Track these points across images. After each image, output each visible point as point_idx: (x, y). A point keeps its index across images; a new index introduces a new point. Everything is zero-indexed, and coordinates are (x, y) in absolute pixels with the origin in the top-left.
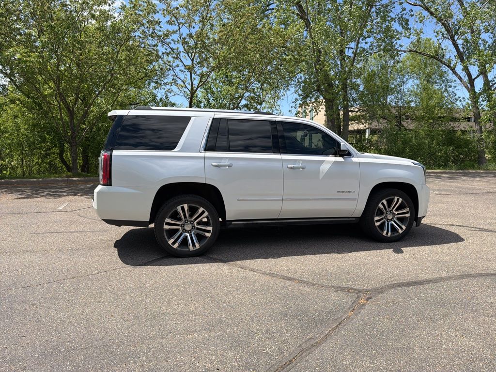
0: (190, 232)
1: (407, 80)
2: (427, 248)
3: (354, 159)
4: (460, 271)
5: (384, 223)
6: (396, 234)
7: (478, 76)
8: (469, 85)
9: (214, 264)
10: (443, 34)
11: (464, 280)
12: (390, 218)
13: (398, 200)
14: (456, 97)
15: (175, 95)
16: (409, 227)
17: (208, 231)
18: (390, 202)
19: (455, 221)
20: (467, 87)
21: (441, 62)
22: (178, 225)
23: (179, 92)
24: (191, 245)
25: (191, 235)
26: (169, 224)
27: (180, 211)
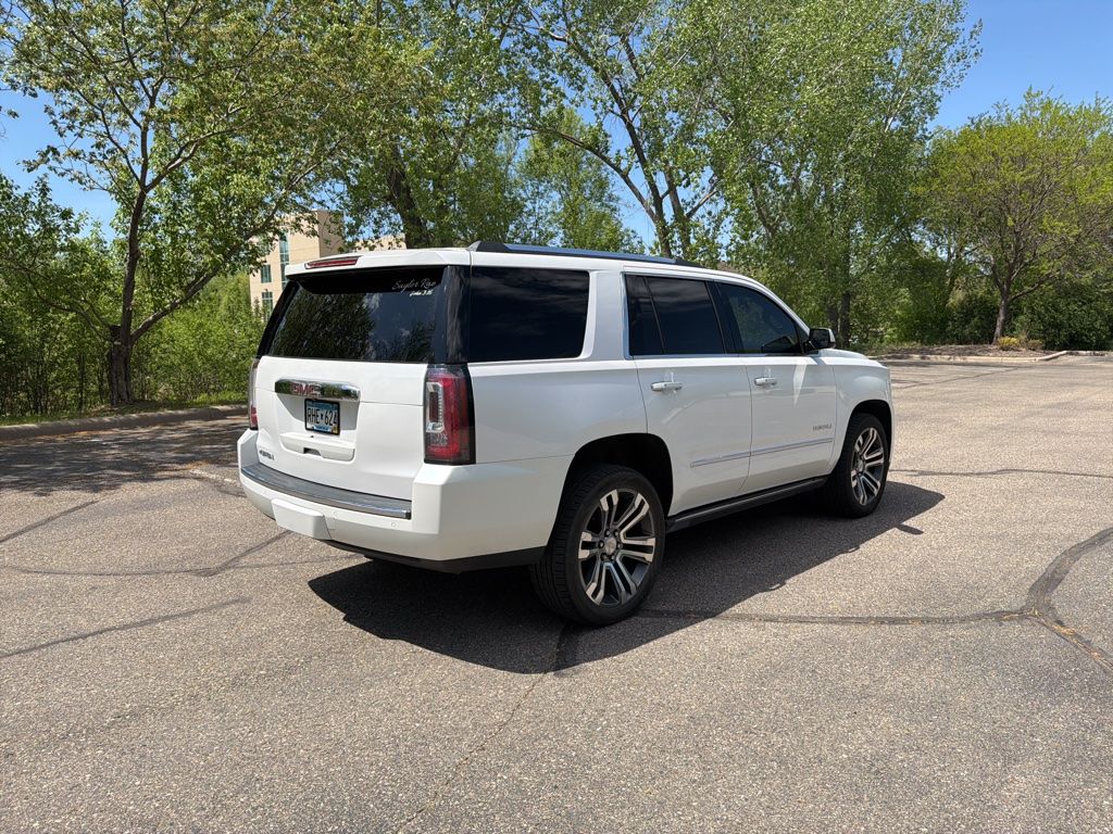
0: (613, 558)
3: (826, 361)
5: (858, 479)
6: (872, 498)
7: (667, 193)
10: (606, 103)
12: (861, 470)
13: (873, 434)
16: (883, 484)
17: (648, 549)
21: (604, 158)
22: (595, 545)
24: (623, 589)
25: (616, 565)
26: (586, 545)
27: (606, 507)
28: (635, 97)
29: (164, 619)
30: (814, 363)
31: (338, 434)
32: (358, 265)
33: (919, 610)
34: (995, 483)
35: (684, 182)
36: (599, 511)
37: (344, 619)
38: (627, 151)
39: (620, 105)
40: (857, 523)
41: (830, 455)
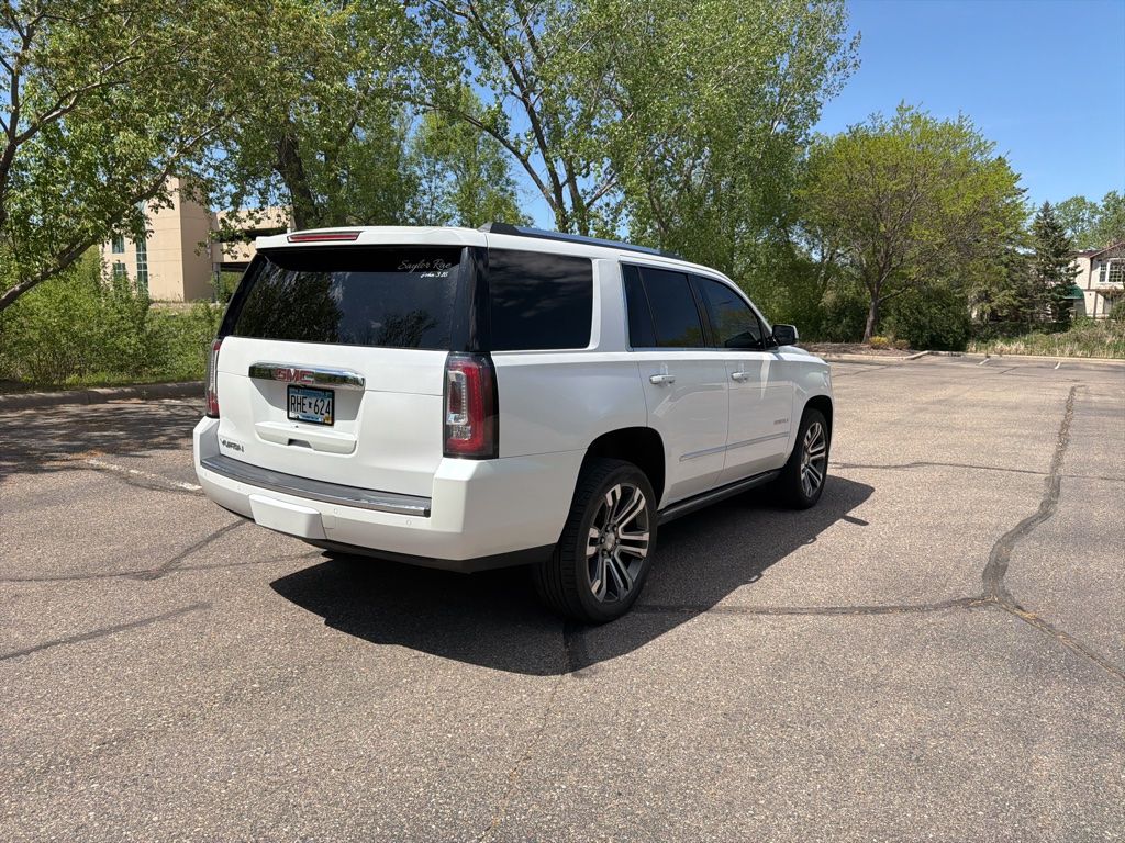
0: (612, 553)
6: (815, 491)
12: (806, 463)
13: (818, 428)
16: (824, 477)
17: (642, 544)
18: (813, 432)
20: (550, 201)
21: (502, 140)
24: (622, 586)
25: (614, 561)
26: (593, 542)
27: (610, 503)
28: (537, 81)
29: (118, 628)
30: (775, 358)
31: (332, 425)
32: (360, 241)
33: (893, 599)
34: (916, 475)
35: (584, 172)
36: (605, 505)
37: (326, 623)
38: (526, 136)
39: (522, 88)
40: (805, 514)
41: (785, 448)
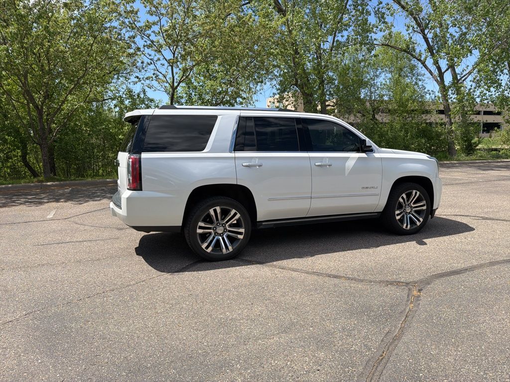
0: (222, 235)
1: (380, 74)
2: (446, 238)
3: (376, 155)
4: (487, 259)
5: (403, 216)
6: (415, 227)
7: (447, 70)
8: (439, 78)
9: (253, 266)
10: (413, 27)
11: (495, 267)
12: (408, 211)
13: (416, 194)
14: (426, 90)
15: (155, 90)
16: (425, 220)
17: (240, 233)
18: (409, 195)
19: (457, 211)
20: (437, 81)
21: (412, 55)
22: (210, 228)
23: (160, 87)
24: (225, 248)
25: (223, 238)
26: (202, 228)
27: (213, 214)
30: (367, 156)
36: (209, 215)
38: (425, 51)
